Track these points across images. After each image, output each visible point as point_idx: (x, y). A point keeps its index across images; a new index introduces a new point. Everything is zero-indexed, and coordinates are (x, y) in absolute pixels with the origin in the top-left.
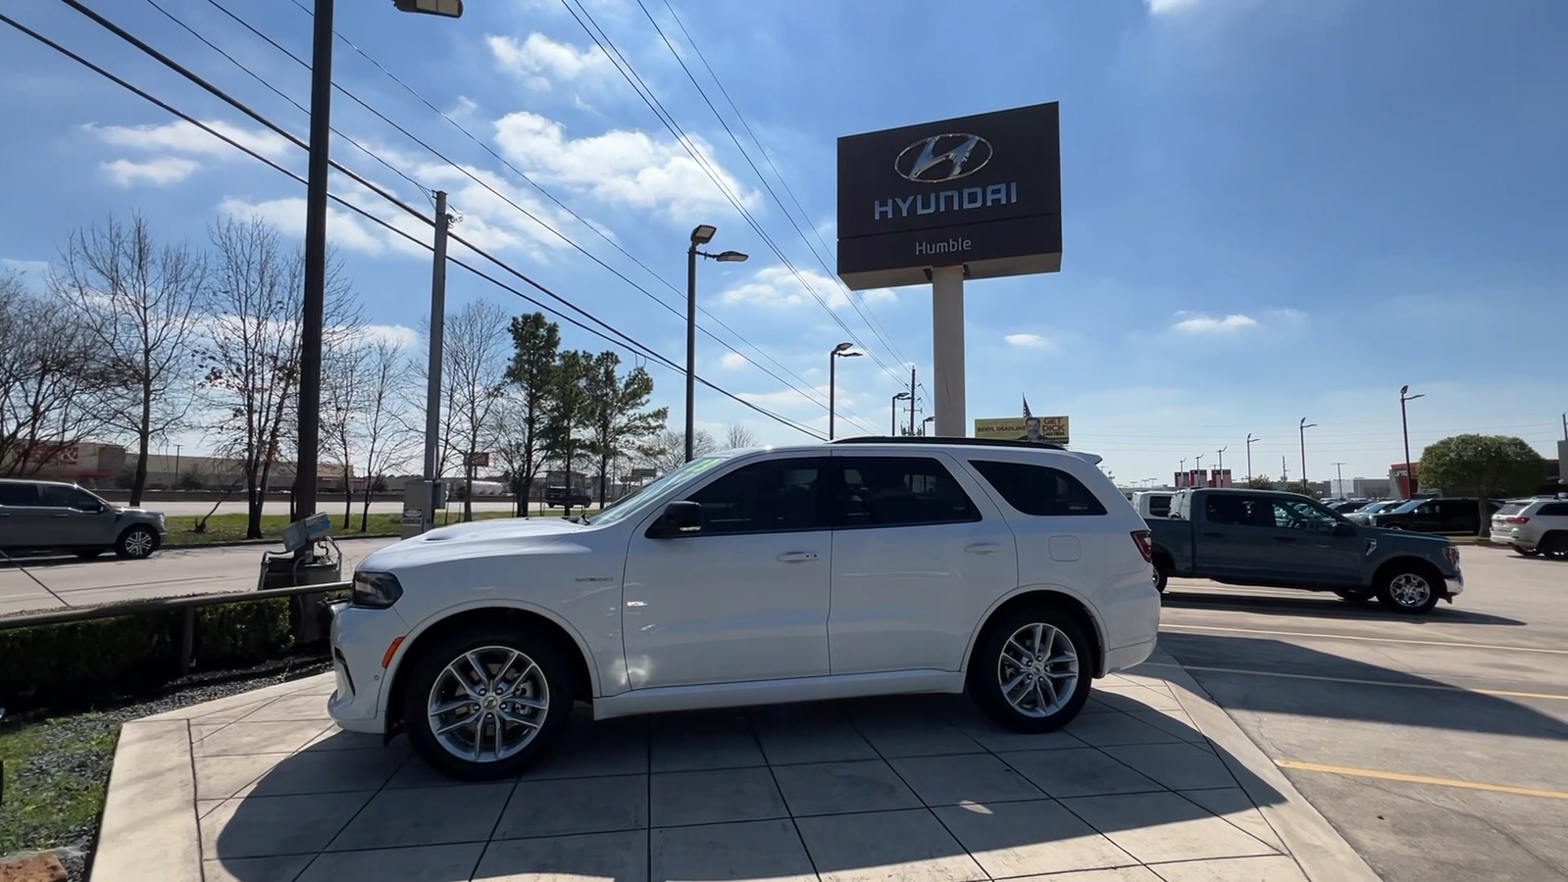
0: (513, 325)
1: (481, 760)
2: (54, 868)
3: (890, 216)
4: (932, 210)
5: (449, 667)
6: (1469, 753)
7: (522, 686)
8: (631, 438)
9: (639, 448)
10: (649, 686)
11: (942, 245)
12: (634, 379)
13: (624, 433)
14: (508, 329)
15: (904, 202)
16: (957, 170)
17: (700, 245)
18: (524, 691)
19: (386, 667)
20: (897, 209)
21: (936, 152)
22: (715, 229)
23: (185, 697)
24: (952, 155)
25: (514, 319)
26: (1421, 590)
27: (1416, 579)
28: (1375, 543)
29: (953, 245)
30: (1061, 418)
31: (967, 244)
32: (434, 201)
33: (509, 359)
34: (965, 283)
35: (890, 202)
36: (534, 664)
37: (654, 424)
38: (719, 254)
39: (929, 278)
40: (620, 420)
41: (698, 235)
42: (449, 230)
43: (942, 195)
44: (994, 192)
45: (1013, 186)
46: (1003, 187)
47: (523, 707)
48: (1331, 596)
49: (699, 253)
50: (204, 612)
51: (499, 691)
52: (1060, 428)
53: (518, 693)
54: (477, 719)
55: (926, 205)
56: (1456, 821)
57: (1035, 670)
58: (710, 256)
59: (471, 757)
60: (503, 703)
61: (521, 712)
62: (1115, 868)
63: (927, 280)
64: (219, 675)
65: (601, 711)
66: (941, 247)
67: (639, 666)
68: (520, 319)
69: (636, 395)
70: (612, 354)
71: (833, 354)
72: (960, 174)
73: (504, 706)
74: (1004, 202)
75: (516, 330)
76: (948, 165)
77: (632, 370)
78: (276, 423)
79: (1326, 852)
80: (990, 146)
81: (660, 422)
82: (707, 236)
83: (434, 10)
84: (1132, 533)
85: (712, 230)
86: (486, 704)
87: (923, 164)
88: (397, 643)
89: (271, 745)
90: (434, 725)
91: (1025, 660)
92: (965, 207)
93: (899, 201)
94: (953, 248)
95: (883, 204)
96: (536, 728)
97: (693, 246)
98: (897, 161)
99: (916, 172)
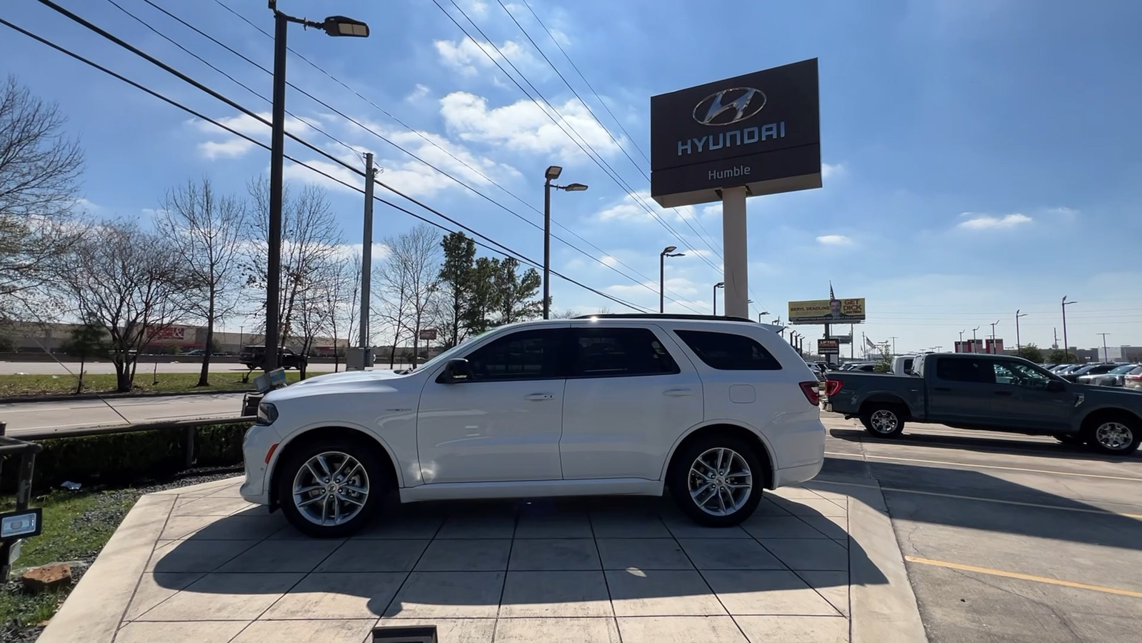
0: (444, 241)
1: (324, 525)
2: (65, 571)
3: (689, 152)
4: (720, 146)
5: (306, 464)
6: (1076, 559)
7: (353, 478)
8: (526, 318)
10: (436, 482)
11: (728, 172)
12: (528, 277)
13: (522, 315)
14: (441, 244)
15: (700, 142)
16: (740, 114)
17: (552, 180)
18: (354, 481)
19: (268, 463)
20: (694, 147)
21: (724, 102)
22: (561, 168)
24: (735, 104)
25: (445, 237)
26: (1125, 436)
27: (1119, 428)
28: (1083, 397)
29: (737, 171)
30: (859, 299)
31: (747, 170)
32: (365, 160)
33: (441, 265)
34: (748, 200)
35: (689, 142)
36: (359, 464)
37: (542, 308)
38: (567, 186)
39: (719, 196)
40: (518, 307)
41: (550, 173)
42: (375, 179)
44: (768, 130)
45: (782, 124)
46: (774, 126)
47: (354, 492)
50: (201, 430)
51: (338, 481)
52: (858, 307)
53: (351, 482)
54: (324, 498)
55: (716, 143)
56: (1028, 607)
57: (717, 482)
58: (560, 187)
59: (319, 522)
60: (340, 488)
61: (353, 495)
62: (707, 616)
63: (717, 198)
64: (209, 470)
65: (405, 496)
66: (728, 173)
67: (429, 468)
68: (449, 237)
69: (529, 288)
70: (513, 259)
71: (662, 255)
72: (742, 117)
73: (340, 491)
74: (775, 137)
75: (446, 244)
76: (733, 111)
77: (526, 270)
78: (289, 311)
79: (889, 618)
80: (763, 94)
82: (557, 173)
83: (351, 33)
84: (800, 384)
86: (329, 489)
87: (714, 112)
88: (275, 447)
89: (218, 511)
90: (297, 500)
91: (710, 474)
92: (745, 143)
93: (696, 141)
94: (737, 173)
95: (684, 143)
96: (361, 506)
97: (548, 181)
98: (694, 111)
99: (709, 118)
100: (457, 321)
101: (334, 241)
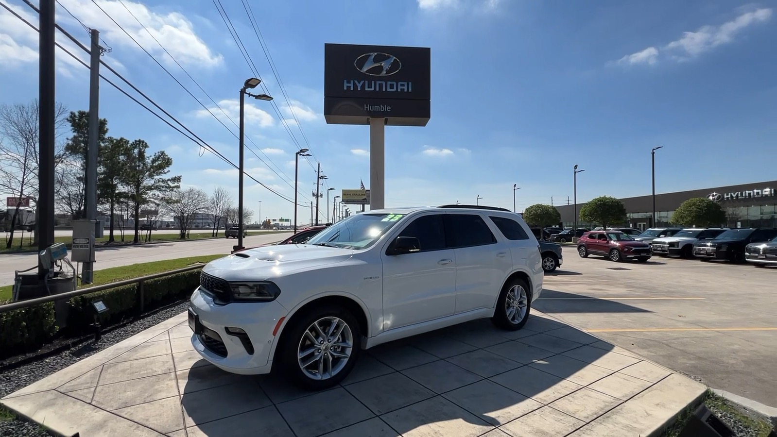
0: (71, 117)
1: (323, 379)
3: (352, 89)
4: (373, 89)
5: (307, 331)
8: (157, 192)
9: (162, 198)
10: (391, 329)
11: (377, 107)
12: (159, 158)
13: (152, 189)
14: (67, 119)
15: (359, 83)
16: (384, 72)
17: (249, 88)
18: (339, 339)
19: (275, 336)
20: (355, 86)
21: (376, 60)
24: (383, 64)
25: (72, 113)
26: (552, 263)
27: (551, 259)
29: (382, 108)
31: (389, 109)
32: (90, 36)
33: (67, 139)
34: (386, 127)
35: (352, 81)
36: (346, 325)
37: (172, 185)
38: (257, 95)
39: (368, 123)
40: (147, 182)
41: (249, 83)
42: (100, 59)
43: (378, 83)
44: (402, 85)
45: (410, 83)
46: (406, 83)
47: (339, 347)
49: (247, 93)
51: (329, 341)
54: (320, 357)
55: (370, 87)
56: (650, 342)
57: (515, 304)
58: (253, 96)
59: (319, 377)
60: (332, 346)
61: (338, 350)
65: (370, 343)
67: (388, 319)
68: (77, 114)
69: (161, 167)
70: (143, 142)
71: (297, 154)
72: (386, 74)
73: (332, 348)
74: (406, 90)
75: (74, 120)
76: (380, 69)
77: (157, 152)
80: (400, 63)
81: (176, 184)
82: (254, 84)
85: (259, 81)
86: (324, 348)
87: (368, 66)
90: (301, 364)
91: (513, 300)
92: (388, 90)
93: (356, 82)
94: (382, 109)
95: (349, 82)
96: (347, 357)
97: (245, 89)
98: (356, 62)
99: (365, 69)
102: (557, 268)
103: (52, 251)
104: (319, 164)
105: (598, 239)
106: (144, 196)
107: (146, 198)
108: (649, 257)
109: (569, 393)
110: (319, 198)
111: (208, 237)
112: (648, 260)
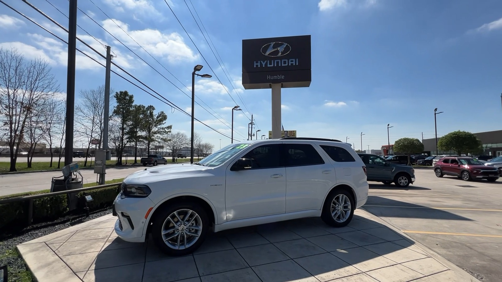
0: (116, 95)
1: (180, 249)
3: (259, 66)
4: (272, 66)
5: (169, 217)
7: (193, 222)
8: (159, 135)
9: (162, 139)
10: (233, 219)
11: (275, 77)
12: (160, 115)
13: (157, 133)
14: (114, 96)
15: (264, 62)
16: (280, 54)
17: (197, 71)
18: (193, 224)
19: (146, 219)
20: (261, 64)
21: (274, 47)
23: (33, 234)
24: (279, 49)
25: (117, 93)
26: (406, 181)
27: (404, 178)
28: (395, 168)
29: (279, 77)
30: (294, 131)
31: (283, 77)
32: (106, 49)
33: (114, 107)
34: (282, 89)
35: (259, 62)
36: (197, 215)
37: (167, 131)
38: (202, 75)
40: (154, 129)
41: (196, 68)
42: (111, 61)
43: (276, 61)
44: (291, 61)
45: (297, 60)
46: (294, 60)
47: (193, 229)
48: (381, 183)
49: (196, 74)
50: (36, 201)
51: (185, 225)
52: (294, 134)
53: (191, 225)
54: (178, 235)
55: (270, 64)
56: (454, 244)
57: (340, 208)
58: (200, 75)
59: (177, 248)
60: (187, 229)
61: (192, 231)
62: (393, 265)
63: (269, 87)
64: (43, 224)
65: (217, 228)
67: (230, 213)
68: (119, 93)
69: (161, 121)
70: (152, 106)
71: (233, 109)
72: (281, 55)
73: (187, 230)
74: (294, 64)
75: (118, 97)
76: (277, 52)
77: (159, 112)
80: (290, 47)
81: (169, 130)
82: (200, 69)
85: (202, 67)
86: (181, 229)
87: (270, 51)
88: (150, 210)
89: (89, 249)
90: (164, 238)
91: (337, 205)
92: (282, 65)
93: (262, 62)
94: (279, 78)
95: (257, 62)
96: (198, 236)
97: (194, 72)
98: (261, 49)
99: (267, 53)
100: (123, 135)
101: (54, 90)
102: (410, 185)
103: (70, 167)
104: (252, 115)
105: (451, 163)
106: (152, 137)
107: (153, 139)
108: (497, 178)
109: (347, 276)
110: (253, 137)
111: (188, 161)
112: (497, 180)
